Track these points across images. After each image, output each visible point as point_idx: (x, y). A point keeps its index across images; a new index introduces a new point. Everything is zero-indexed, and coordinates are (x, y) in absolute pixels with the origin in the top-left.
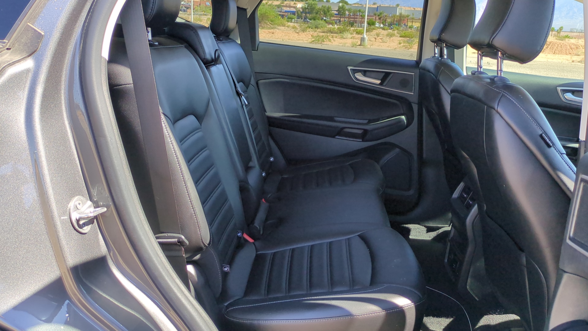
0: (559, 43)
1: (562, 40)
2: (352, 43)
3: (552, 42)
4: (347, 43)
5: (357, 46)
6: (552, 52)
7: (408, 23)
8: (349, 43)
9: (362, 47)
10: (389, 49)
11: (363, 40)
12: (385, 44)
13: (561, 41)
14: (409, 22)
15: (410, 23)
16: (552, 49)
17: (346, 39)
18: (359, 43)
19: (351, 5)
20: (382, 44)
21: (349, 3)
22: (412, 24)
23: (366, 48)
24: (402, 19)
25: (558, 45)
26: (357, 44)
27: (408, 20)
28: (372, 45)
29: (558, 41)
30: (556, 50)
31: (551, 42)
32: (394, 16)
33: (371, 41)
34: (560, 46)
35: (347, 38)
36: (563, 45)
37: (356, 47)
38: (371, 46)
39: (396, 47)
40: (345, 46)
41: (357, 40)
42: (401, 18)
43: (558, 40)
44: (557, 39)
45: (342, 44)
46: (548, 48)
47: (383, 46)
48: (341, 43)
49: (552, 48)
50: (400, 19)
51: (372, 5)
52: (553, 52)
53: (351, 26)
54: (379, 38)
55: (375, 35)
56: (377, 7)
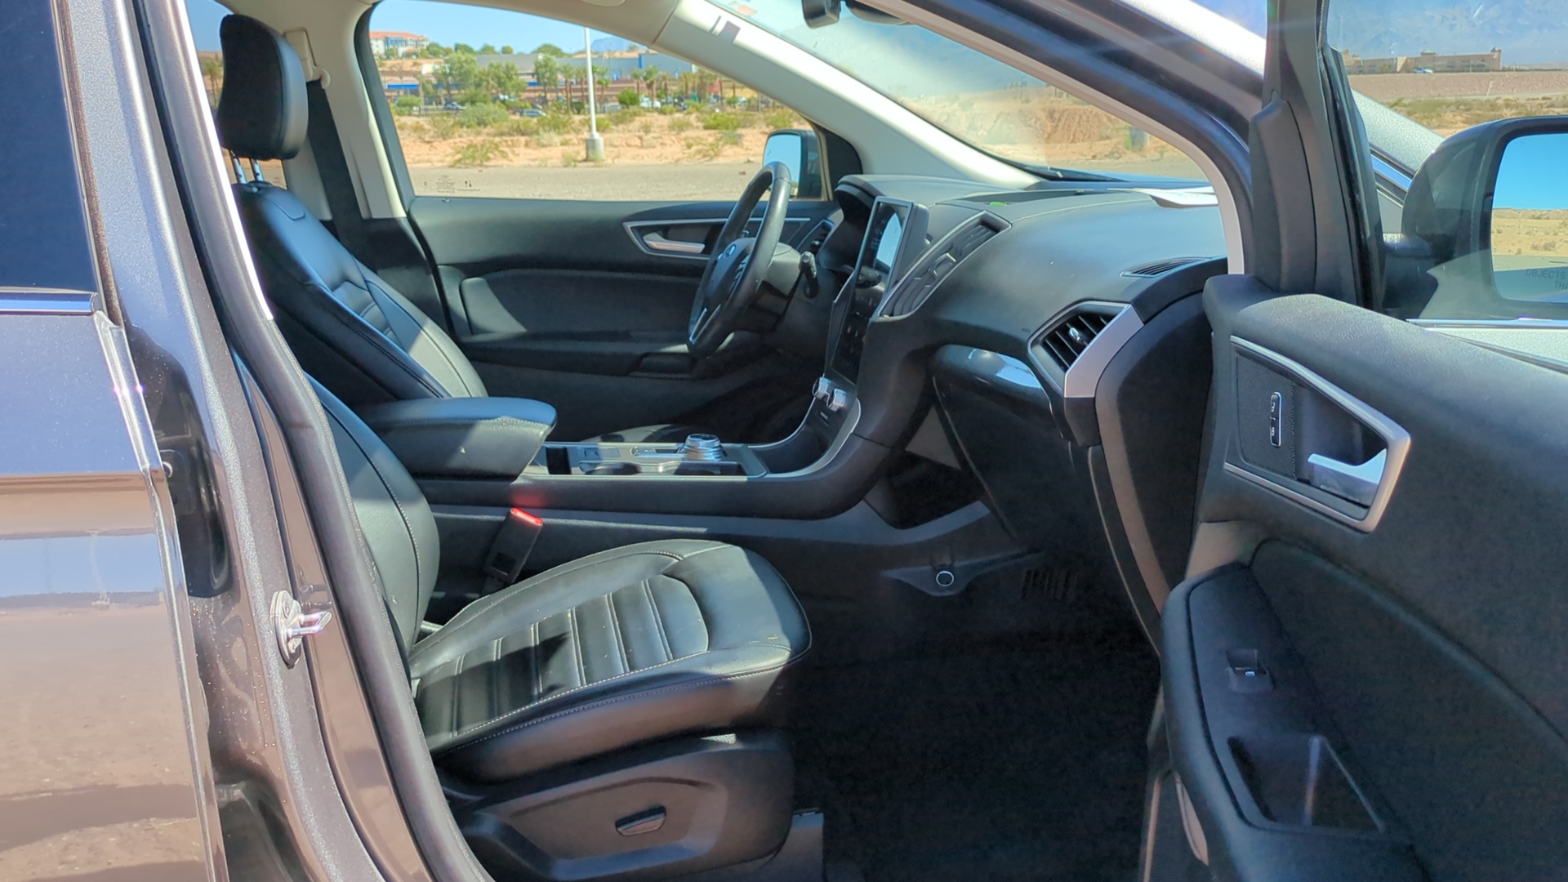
0: (1082, 112)
2: (563, 156)
3: (1068, 110)
4: (551, 158)
5: (578, 164)
6: (1069, 138)
7: (724, 90)
8: (558, 158)
9: (591, 164)
10: (663, 162)
11: (590, 144)
12: (652, 150)
14: (727, 88)
15: (728, 90)
16: (1068, 130)
17: (549, 148)
18: (583, 154)
19: (570, 56)
20: (642, 152)
21: (565, 50)
22: (734, 92)
23: (601, 166)
24: (708, 81)
25: (1081, 117)
26: (579, 158)
27: (723, 84)
28: (618, 157)
29: (1080, 107)
30: (1075, 131)
31: (1064, 111)
32: (685, 77)
33: (615, 146)
34: (1084, 118)
35: (550, 145)
37: (575, 166)
38: (616, 161)
39: (680, 155)
40: (546, 166)
41: (576, 148)
42: (705, 80)
44: (1075, 102)
45: (537, 162)
46: (1060, 128)
47: (646, 157)
48: (536, 160)
49: (1066, 127)
50: (702, 82)
51: (628, 51)
52: (1072, 138)
53: (576, 112)
54: (650, 136)
55: (639, 131)
56: (640, 56)
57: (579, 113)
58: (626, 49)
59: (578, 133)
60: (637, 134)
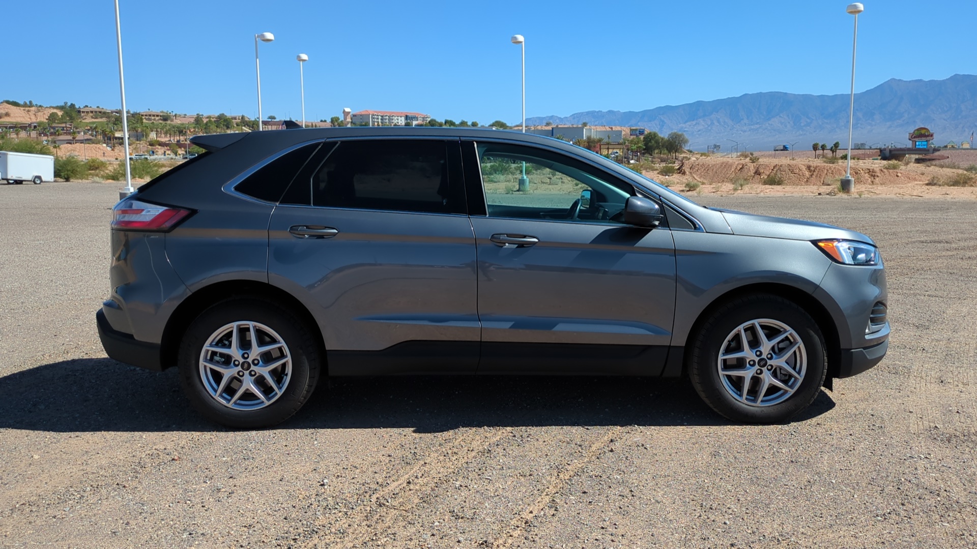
0: (828, 168)
1: (833, 163)
2: (506, 188)
3: (819, 166)
4: (499, 189)
5: (514, 192)
7: (602, 150)
8: (503, 189)
9: (521, 193)
10: (561, 193)
11: (522, 182)
12: (556, 186)
13: (831, 165)
15: (605, 150)
17: (498, 183)
18: (517, 187)
19: (511, 128)
20: (550, 186)
21: (509, 124)
22: (608, 151)
23: (527, 194)
24: (592, 145)
25: (827, 170)
26: (515, 190)
27: (602, 146)
28: (536, 189)
29: (826, 165)
31: (816, 167)
32: (579, 142)
33: (535, 183)
34: (830, 171)
35: (499, 182)
36: (834, 171)
37: (512, 194)
38: (535, 191)
39: (572, 189)
40: (496, 193)
41: (513, 184)
42: (590, 144)
43: (827, 163)
45: (491, 191)
47: (552, 190)
48: (491, 189)
50: (589, 145)
51: (545, 126)
53: (513, 162)
54: (555, 177)
55: (549, 174)
56: (553, 129)
57: (514, 163)
58: (545, 124)
59: (513, 175)
60: (548, 176)
